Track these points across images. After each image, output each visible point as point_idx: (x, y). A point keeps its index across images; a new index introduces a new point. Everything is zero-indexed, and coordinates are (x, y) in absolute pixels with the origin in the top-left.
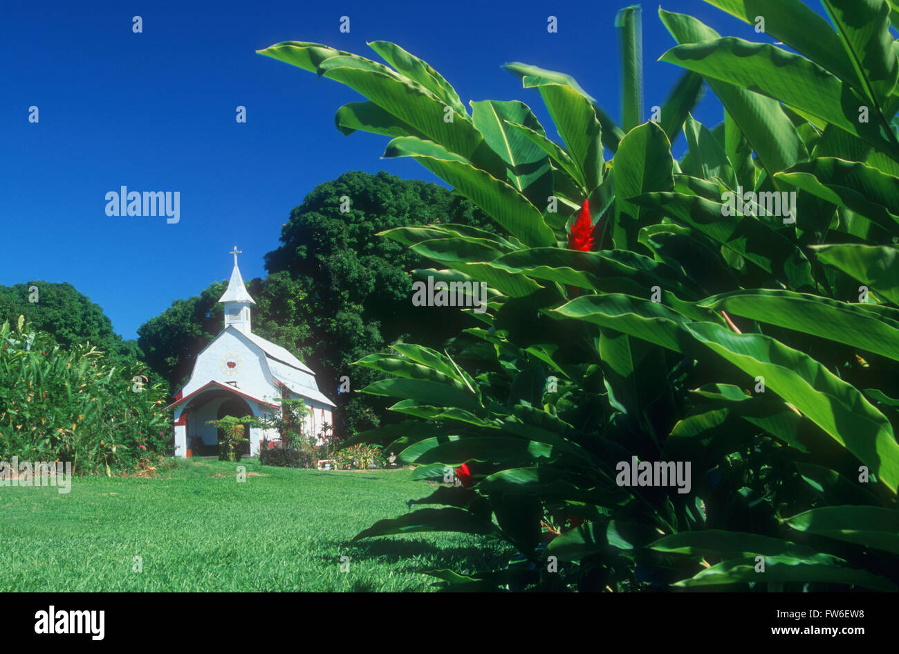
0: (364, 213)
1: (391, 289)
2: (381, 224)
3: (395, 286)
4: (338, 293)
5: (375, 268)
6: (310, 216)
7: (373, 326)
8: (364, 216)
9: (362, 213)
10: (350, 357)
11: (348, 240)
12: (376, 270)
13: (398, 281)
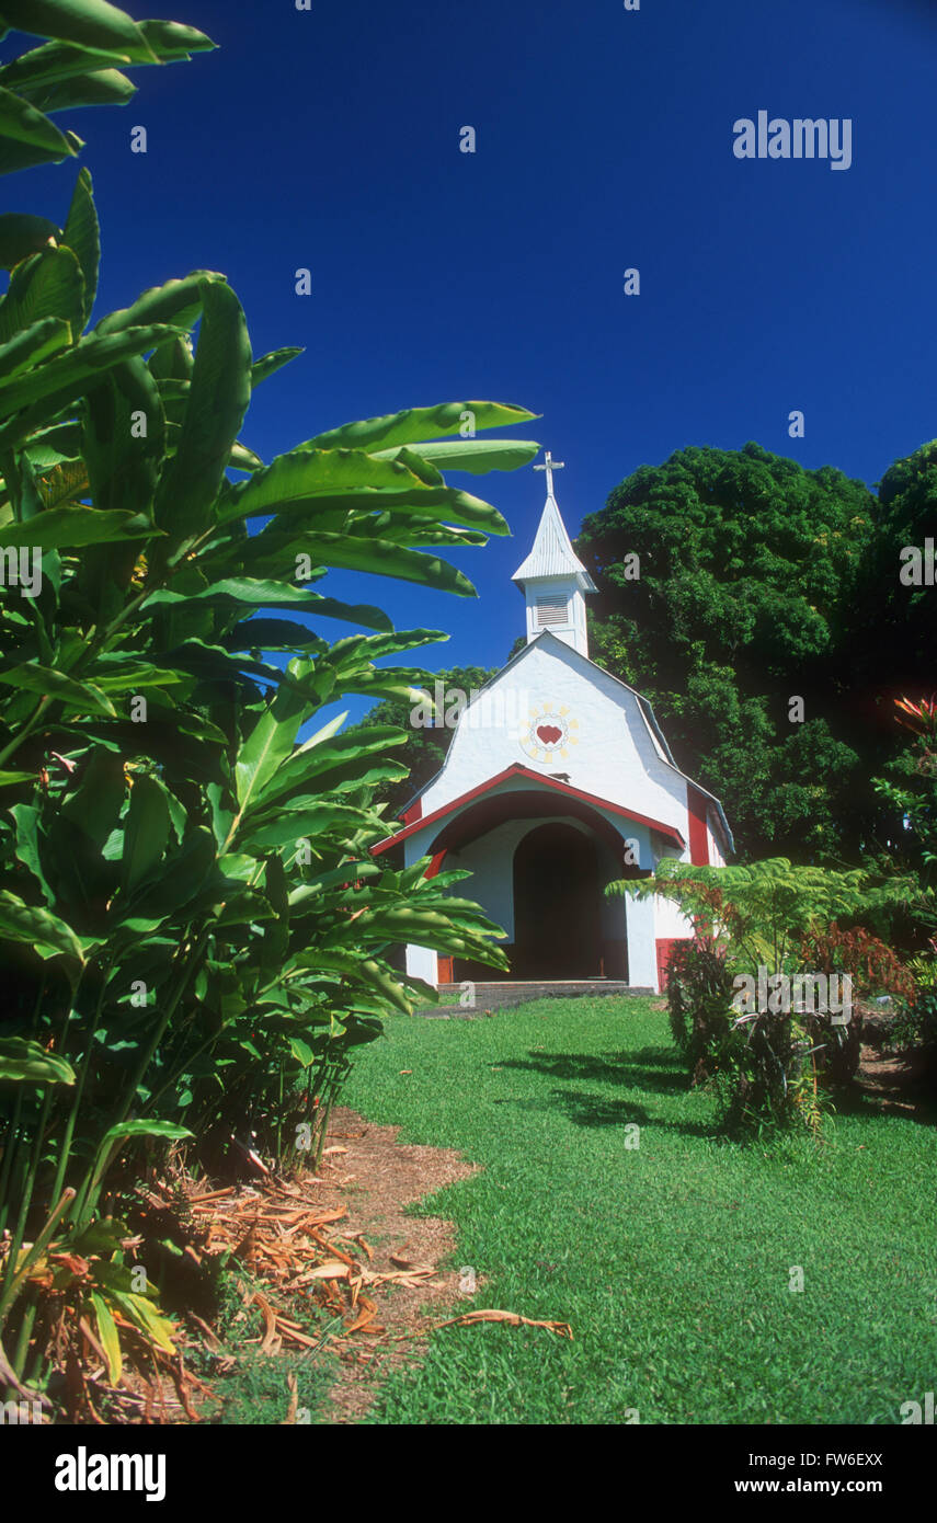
0: (721, 509)
1: (788, 636)
2: (760, 526)
3: (795, 629)
4: (686, 646)
5: (753, 599)
6: (628, 513)
7: (754, 704)
8: (722, 514)
9: (718, 510)
10: (716, 762)
11: (699, 555)
12: (756, 603)
13: (802, 620)
